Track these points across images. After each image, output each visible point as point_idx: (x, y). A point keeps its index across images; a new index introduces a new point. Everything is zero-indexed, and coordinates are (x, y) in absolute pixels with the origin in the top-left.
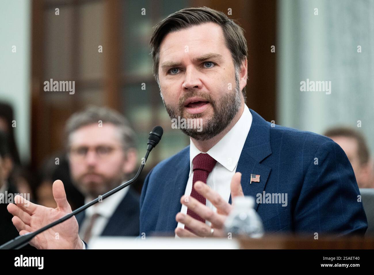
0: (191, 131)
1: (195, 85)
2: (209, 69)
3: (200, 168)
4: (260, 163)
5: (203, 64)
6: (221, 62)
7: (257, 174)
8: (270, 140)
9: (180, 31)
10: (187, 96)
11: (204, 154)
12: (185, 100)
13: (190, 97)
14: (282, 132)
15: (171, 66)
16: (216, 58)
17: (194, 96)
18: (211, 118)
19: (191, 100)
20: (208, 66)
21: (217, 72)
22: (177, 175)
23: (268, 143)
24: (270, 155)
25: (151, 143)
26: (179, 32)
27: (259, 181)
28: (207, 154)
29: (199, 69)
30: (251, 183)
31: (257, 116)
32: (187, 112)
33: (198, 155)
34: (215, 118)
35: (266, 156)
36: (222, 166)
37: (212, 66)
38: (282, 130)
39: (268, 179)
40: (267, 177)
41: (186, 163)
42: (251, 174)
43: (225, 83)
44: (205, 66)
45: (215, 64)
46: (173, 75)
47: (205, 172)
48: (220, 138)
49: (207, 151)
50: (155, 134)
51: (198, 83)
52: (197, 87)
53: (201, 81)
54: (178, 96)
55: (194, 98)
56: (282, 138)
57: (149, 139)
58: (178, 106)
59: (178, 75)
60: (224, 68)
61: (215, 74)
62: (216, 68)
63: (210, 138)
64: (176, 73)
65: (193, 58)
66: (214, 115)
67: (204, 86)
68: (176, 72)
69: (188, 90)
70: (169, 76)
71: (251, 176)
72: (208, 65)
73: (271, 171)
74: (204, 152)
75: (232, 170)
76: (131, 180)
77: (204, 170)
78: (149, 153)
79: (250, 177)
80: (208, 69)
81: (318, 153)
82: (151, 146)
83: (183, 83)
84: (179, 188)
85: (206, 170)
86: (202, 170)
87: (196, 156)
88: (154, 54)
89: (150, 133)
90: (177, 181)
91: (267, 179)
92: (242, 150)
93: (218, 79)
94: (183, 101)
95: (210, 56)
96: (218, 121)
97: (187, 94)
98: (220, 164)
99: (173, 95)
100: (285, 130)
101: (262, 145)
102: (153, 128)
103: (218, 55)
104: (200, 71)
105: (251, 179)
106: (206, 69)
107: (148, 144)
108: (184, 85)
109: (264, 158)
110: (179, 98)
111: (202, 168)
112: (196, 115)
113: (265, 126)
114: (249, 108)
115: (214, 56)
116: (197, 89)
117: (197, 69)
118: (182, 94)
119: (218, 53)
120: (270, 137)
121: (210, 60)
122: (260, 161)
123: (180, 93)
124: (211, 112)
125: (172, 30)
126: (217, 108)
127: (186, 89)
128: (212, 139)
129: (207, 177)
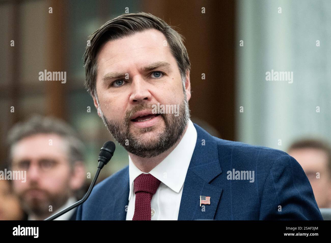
0: (141, 147)
1: (145, 97)
2: (158, 80)
3: (143, 190)
4: (210, 183)
5: (151, 74)
6: (170, 71)
7: (207, 196)
8: (219, 158)
9: (122, 38)
10: (136, 109)
11: (147, 175)
12: (133, 114)
13: (140, 110)
14: (231, 148)
15: (116, 78)
16: (164, 67)
17: (144, 109)
18: (163, 132)
19: (141, 113)
20: (157, 76)
21: (165, 82)
22: (115, 200)
23: (217, 161)
24: (220, 174)
25: (102, 159)
26: (121, 40)
27: (210, 203)
28: (150, 175)
29: (146, 80)
30: (200, 206)
31: (202, 131)
32: (135, 127)
33: (139, 176)
34: (166, 131)
35: (216, 176)
36: (167, 187)
37: (160, 76)
38: (231, 146)
39: (220, 200)
40: (219, 199)
41: (125, 186)
42: (199, 195)
43: (175, 94)
44: (153, 76)
45: (164, 74)
46: (118, 87)
47: (149, 194)
48: (166, 156)
49: (150, 171)
50: (107, 149)
51: (147, 94)
52: (146, 99)
53: (150, 92)
54: (124, 110)
55: (144, 111)
56: (232, 155)
57: (100, 155)
58: (124, 121)
59: (123, 87)
60: (172, 77)
61: (164, 84)
62: (165, 77)
63: (158, 154)
64: (120, 85)
65: (140, 68)
66: (166, 128)
67: (153, 97)
68: (121, 83)
69: (137, 102)
70: (112, 89)
71: (201, 197)
72: (157, 74)
73: (223, 191)
74: (146, 172)
75: (178, 191)
76: (81, 200)
77: (148, 192)
78: (100, 171)
79: (200, 200)
80: (156, 80)
81: (274, 168)
82: (102, 163)
83: (130, 95)
84: (119, 214)
85: (149, 192)
86: (145, 192)
87: (137, 177)
88: (90, 66)
89: (102, 149)
90: (116, 207)
91: (218, 201)
92: (189, 170)
93: (168, 89)
94: (131, 114)
95: (159, 65)
96: (170, 135)
97: (136, 107)
98: (164, 184)
99: (119, 109)
100: (234, 146)
101: (210, 163)
102: (105, 143)
103: (167, 64)
104: (147, 81)
105: (201, 202)
106: (154, 80)
107: (99, 161)
108: (132, 97)
109: (214, 177)
110: (125, 112)
111: (145, 190)
112: (147, 129)
113: (212, 142)
114: (193, 122)
115: (163, 65)
116: (146, 101)
117: (144, 79)
118: (129, 107)
119: (167, 62)
120: (218, 154)
121: (159, 69)
122: (209, 181)
123: (126, 106)
124: (162, 125)
125: (112, 37)
126: (168, 121)
127: (135, 101)
128: (157, 157)
129: (151, 200)
